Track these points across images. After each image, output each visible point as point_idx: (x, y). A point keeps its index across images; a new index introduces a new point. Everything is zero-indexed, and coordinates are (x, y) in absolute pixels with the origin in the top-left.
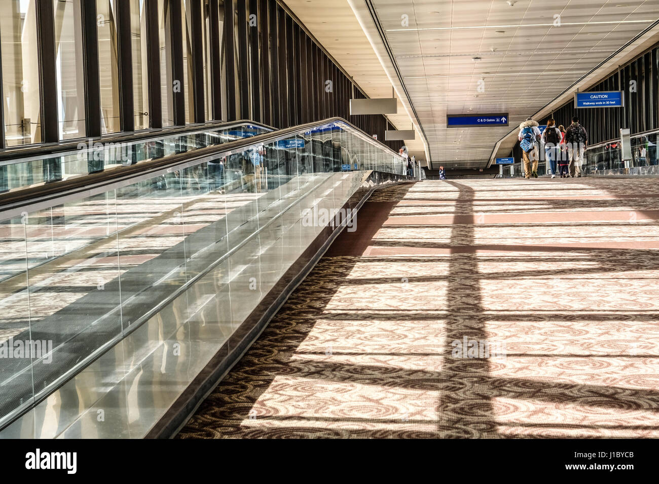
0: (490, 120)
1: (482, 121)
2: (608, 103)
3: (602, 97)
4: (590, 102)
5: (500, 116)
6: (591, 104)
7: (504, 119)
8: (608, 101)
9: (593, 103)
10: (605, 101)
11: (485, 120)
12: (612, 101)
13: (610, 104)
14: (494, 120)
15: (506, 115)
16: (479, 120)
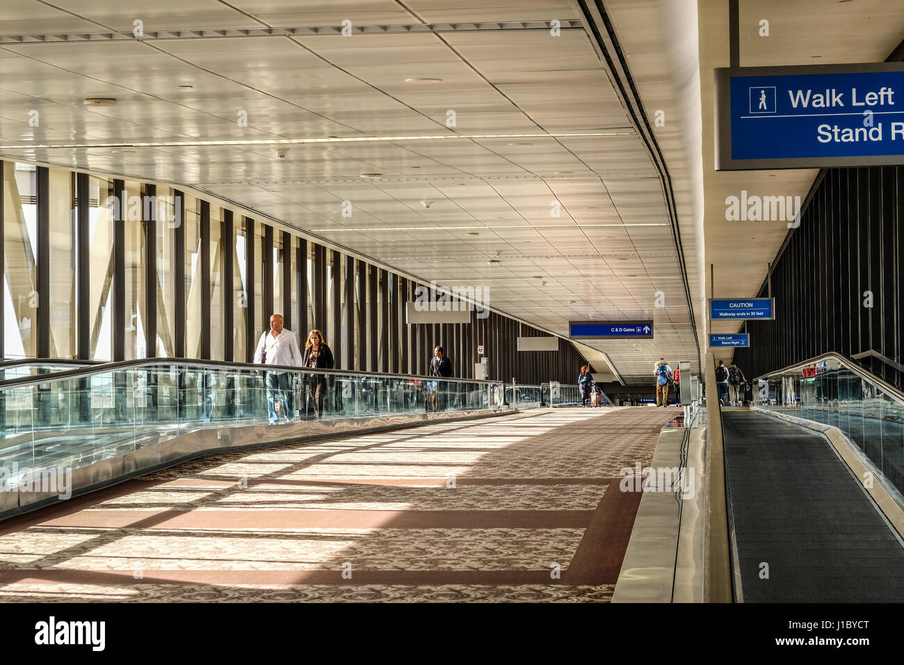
0: (628, 330)
1: (617, 330)
2: (753, 314)
3: (745, 305)
4: (728, 312)
5: (642, 324)
6: (730, 314)
7: (646, 329)
8: (753, 311)
9: (733, 314)
10: (750, 311)
11: (621, 330)
12: (760, 311)
13: (756, 316)
14: (634, 330)
15: (650, 323)
16: (612, 330)
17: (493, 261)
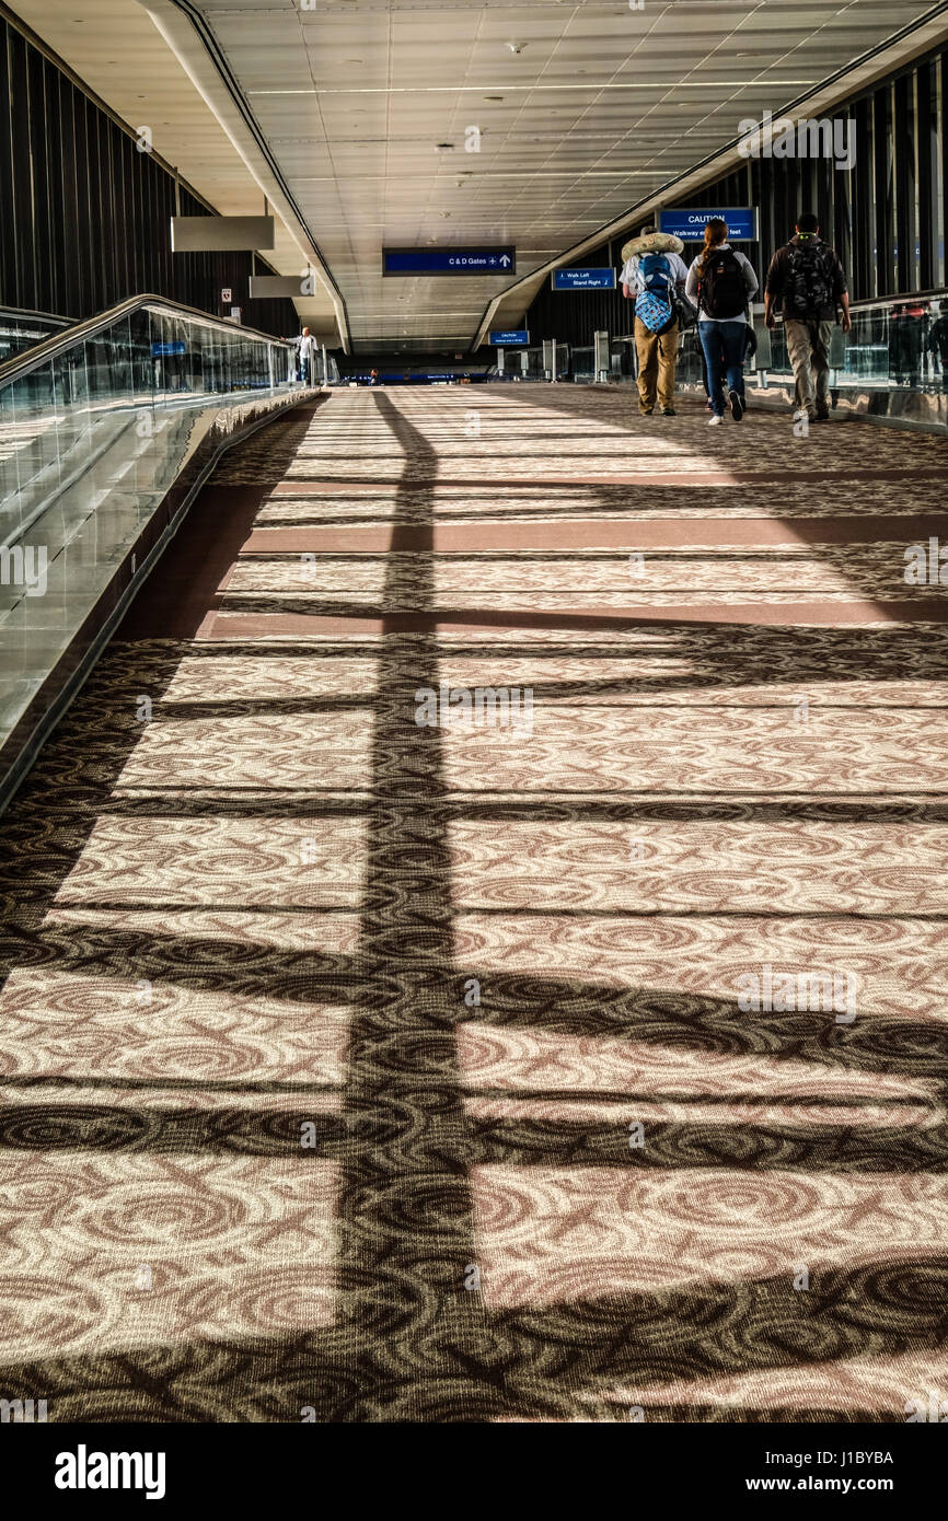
0: (476, 262)
1: (458, 262)
4: (687, 230)
5: (497, 251)
6: (689, 234)
7: (505, 259)
9: (694, 233)
11: (464, 261)
14: (484, 261)
15: (510, 251)
16: (451, 261)
17: (445, 145)
